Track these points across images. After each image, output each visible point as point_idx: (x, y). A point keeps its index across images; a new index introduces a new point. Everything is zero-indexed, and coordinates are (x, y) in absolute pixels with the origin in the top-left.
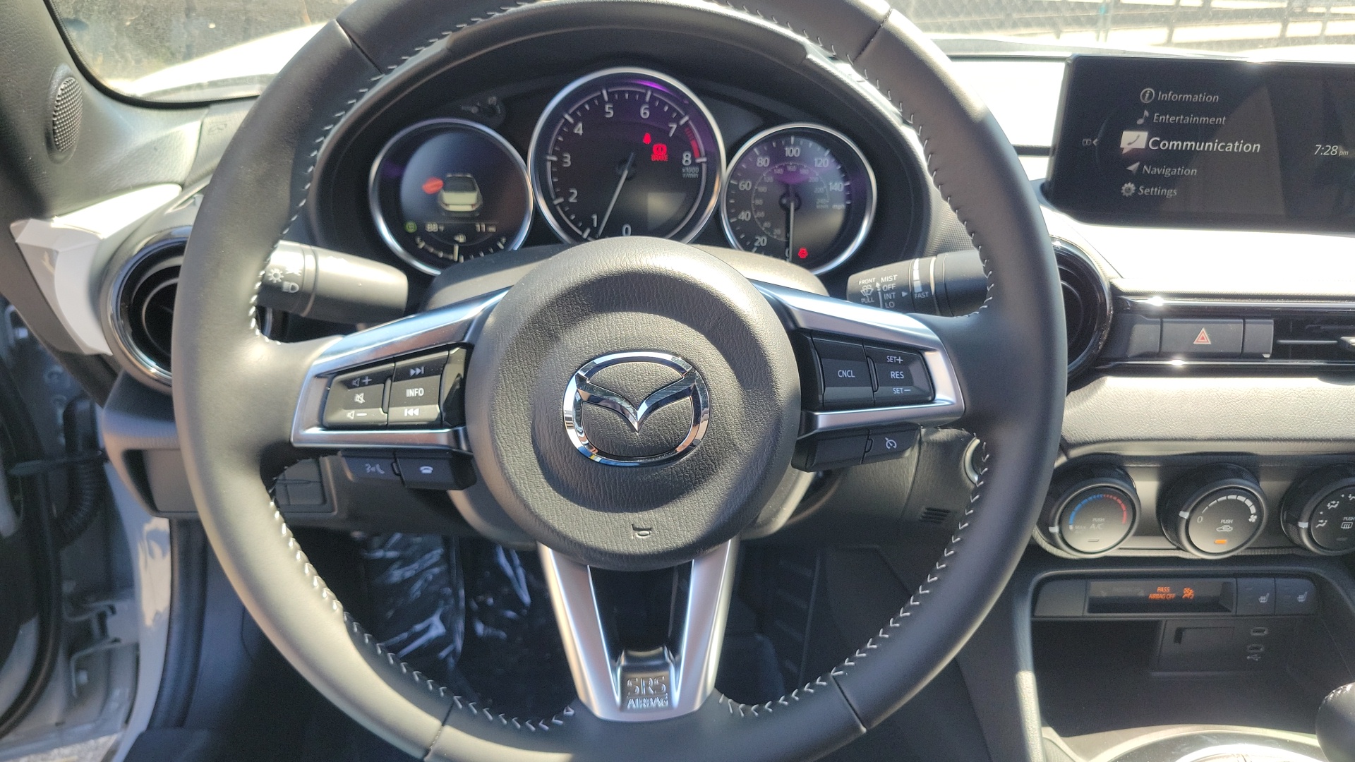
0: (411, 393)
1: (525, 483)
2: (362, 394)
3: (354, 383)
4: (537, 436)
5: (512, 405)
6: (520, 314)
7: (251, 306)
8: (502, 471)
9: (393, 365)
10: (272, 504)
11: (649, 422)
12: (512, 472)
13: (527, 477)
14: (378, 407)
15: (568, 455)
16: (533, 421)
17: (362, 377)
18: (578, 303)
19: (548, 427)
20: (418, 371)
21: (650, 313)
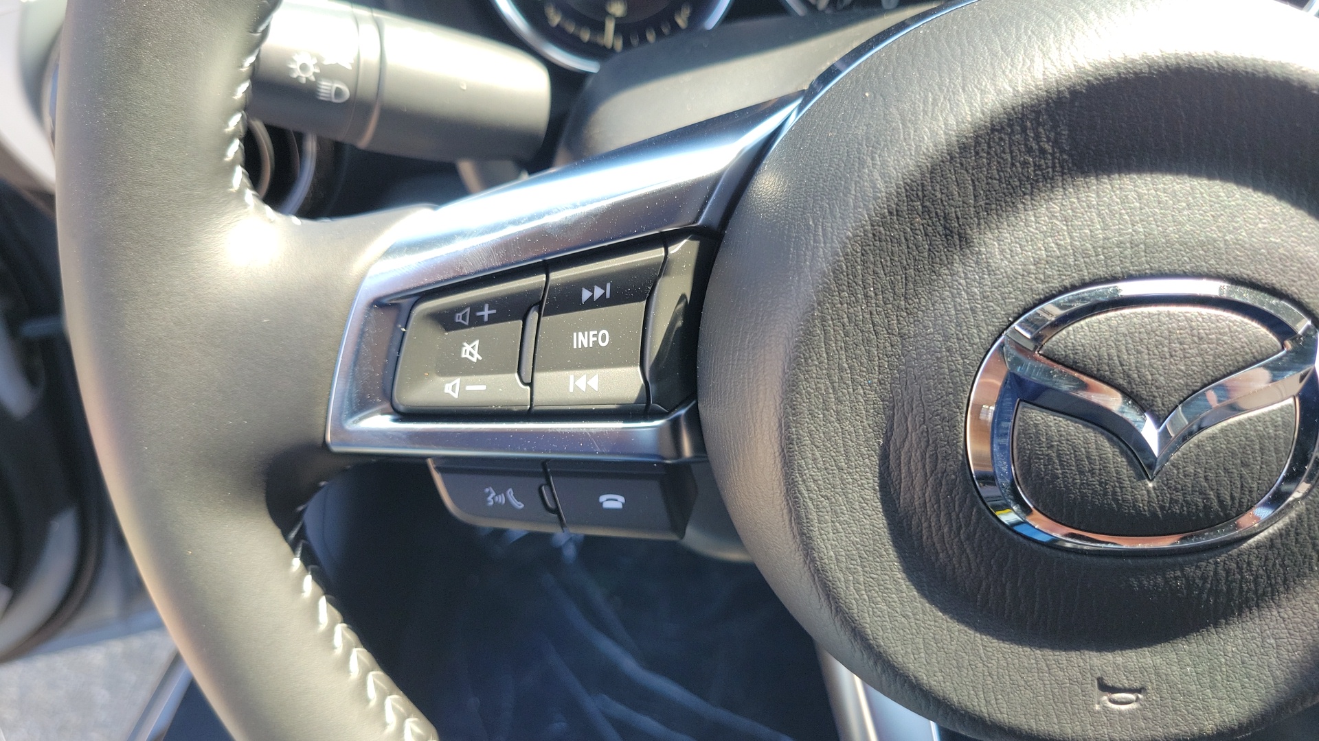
0: (582, 340)
1: (857, 582)
2: (477, 343)
3: (458, 318)
4: (894, 475)
5: (839, 401)
6: (876, 175)
7: (229, 140)
8: (807, 555)
9: (543, 277)
10: (297, 562)
11: (1184, 457)
12: (830, 558)
13: (863, 567)
14: (511, 372)
15: (968, 525)
16: (887, 440)
17: (476, 306)
18: (1030, 150)
19: (923, 457)
20: (598, 292)
21: (1211, 177)
